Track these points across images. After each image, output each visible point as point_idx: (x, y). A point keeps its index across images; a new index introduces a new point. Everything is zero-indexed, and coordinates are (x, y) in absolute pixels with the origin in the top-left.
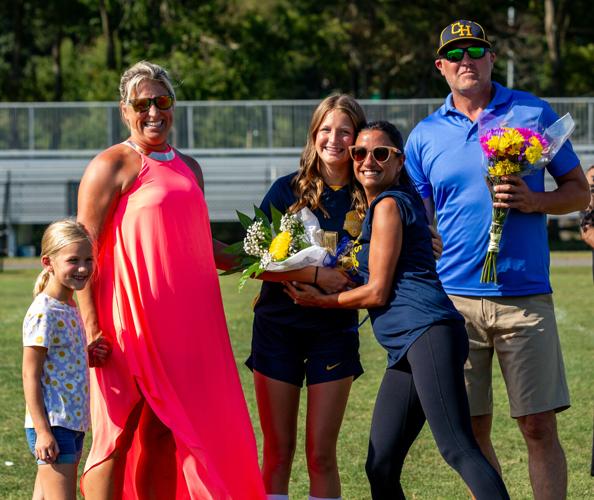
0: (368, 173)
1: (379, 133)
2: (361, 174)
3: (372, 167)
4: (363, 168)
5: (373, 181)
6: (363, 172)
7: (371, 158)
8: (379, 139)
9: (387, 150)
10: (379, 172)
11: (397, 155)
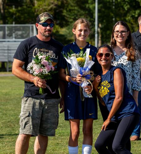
0: (104, 61)
2: (101, 61)
3: (105, 59)
4: (102, 59)
6: (102, 61)
7: (105, 56)
8: (107, 50)
9: (110, 54)
10: (107, 61)
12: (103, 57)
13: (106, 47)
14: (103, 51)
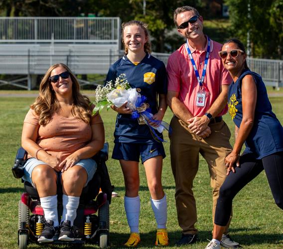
0: (229, 64)
1: (232, 44)
2: (226, 65)
3: (231, 60)
4: (227, 61)
5: (232, 67)
6: (227, 63)
7: (230, 56)
8: (233, 47)
9: (237, 51)
10: (234, 62)
11: (242, 54)
12: (228, 57)
14: (228, 48)
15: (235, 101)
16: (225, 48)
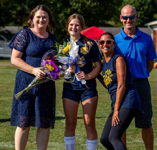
12: (105, 44)
13: (107, 34)
14: (105, 38)
15: (111, 74)
16: (103, 38)
